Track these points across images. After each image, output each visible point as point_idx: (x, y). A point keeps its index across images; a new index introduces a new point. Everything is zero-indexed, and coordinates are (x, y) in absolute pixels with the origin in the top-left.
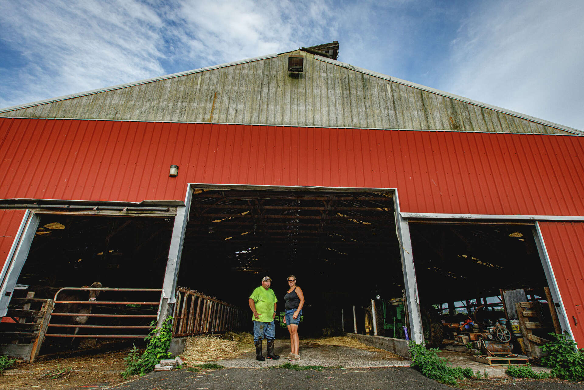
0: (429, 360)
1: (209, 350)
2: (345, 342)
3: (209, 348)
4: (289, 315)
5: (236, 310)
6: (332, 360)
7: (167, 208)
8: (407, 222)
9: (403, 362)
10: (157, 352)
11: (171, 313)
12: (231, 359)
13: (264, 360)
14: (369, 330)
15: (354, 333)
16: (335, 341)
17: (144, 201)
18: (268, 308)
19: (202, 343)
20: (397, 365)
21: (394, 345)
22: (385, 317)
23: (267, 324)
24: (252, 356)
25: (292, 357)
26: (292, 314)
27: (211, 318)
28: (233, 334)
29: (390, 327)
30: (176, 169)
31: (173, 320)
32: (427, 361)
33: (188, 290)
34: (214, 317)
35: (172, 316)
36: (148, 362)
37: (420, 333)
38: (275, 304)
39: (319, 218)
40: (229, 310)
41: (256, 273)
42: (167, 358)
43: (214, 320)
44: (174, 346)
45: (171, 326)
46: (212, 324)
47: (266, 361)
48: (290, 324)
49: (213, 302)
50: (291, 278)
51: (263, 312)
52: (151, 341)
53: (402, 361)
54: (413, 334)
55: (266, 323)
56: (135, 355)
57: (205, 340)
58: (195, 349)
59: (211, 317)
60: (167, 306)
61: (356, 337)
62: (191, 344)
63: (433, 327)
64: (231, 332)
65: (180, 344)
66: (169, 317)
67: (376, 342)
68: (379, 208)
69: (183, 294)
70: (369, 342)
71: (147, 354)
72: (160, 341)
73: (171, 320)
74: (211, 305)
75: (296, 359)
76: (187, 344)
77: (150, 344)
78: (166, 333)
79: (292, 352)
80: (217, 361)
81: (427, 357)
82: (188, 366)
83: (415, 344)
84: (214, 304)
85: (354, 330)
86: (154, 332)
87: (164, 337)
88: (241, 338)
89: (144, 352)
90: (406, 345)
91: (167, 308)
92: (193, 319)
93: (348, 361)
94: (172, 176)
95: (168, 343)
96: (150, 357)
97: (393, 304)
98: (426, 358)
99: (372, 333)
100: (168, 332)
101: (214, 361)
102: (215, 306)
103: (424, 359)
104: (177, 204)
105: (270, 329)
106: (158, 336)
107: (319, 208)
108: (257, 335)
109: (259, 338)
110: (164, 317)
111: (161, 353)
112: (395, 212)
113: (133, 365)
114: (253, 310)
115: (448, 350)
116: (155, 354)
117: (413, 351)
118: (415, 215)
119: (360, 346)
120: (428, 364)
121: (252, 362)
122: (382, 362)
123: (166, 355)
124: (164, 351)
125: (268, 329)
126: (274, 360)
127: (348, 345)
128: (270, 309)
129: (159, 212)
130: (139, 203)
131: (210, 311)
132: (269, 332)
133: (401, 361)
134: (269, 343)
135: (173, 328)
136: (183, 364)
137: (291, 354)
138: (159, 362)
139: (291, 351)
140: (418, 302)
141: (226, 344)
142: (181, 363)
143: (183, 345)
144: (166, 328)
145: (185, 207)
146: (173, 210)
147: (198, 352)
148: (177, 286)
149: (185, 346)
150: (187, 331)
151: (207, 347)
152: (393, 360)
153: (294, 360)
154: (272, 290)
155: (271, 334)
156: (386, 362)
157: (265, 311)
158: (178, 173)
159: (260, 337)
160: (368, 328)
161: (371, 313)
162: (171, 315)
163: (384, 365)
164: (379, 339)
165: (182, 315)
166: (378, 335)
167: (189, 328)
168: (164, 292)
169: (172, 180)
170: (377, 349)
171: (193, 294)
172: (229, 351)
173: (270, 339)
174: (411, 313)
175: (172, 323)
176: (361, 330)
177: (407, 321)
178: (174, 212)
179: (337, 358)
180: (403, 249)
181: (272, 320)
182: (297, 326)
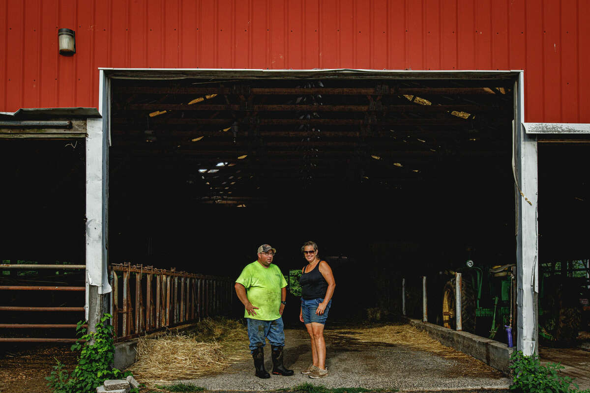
0: (541, 382)
1: (176, 358)
2: (404, 337)
3: (175, 356)
4: (309, 309)
5: (211, 281)
6: (380, 376)
7: (67, 123)
8: (536, 143)
9: (499, 381)
10: (95, 369)
11: (107, 309)
12: (213, 374)
13: (269, 377)
14: (450, 317)
15: (422, 321)
16: (387, 335)
17: (21, 110)
18: (269, 298)
19: (162, 348)
20: (486, 387)
21: (487, 350)
22: (479, 297)
23: (270, 323)
24: (248, 368)
25: (315, 373)
26: (313, 306)
27: (172, 303)
28: (211, 324)
29: (487, 313)
30: (71, 37)
31: (111, 319)
32: (538, 382)
33: (128, 267)
34: (176, 301)
35: (109, 312)
36: (84, 383)
37: (533, 339)
38: (282, 289)
39: (364, 108)
40: (199, 285)
41: (241, 206)
42: (112, 377)
43: (176, 306)
44: (121, 358)
45: (110, 329)
46: (173, 312)
47: (272, 379)
48: (310, 322)
49: (172, 277)
50: (309, 248)
51: (263, 305)
52: (83, 352)
53: (498, 378)
54: (519, 339)
55: (268, 322)
56: (61, 373)
57: (167, 344)
58: (154, 358)
59: (170, 302)
60: (99, 298)
61: (425, 328)
62: (145, 350)
63: (563, 314)
64: (206, 319)
65: (128, 353)
66: (104, 316)
67: (458, 341)
68: (487, 89)
69: (120, 274)
70: (446, 338)
71: (80, 372)
72: (97, 353)
73: (108, 321)
74: (168, 283)
75: (322, 376)
76: (139, 350)
77: (82, 357)
78: (104, 341)
79: (314, 365)
80: (192, 379)
81: (539, 377)
82: (148, 389)
83: (522, 356)
84: (174, 280)
85: (423, 317)
86: (85, 338)
87: (102, 346)
88: (225, 330)
89: (75, 369)
90: (507, 354)
91: (98, 302)
92: (143, 310)
93: (406, 380)
94: (65, 53)
95: (110, 355)
96: (86, 376)
97: (496, 275)
98: (536, 377)
99: (452, 323)
100: (107, 339)
101: (188, 379)
102: (176, 284)
103: (533, 380)
104: (84, 114)
105: (276, 331)
106: (92, 344)
107: (363, 91)
108: (254, 340)
109: (257, 345)
110: (96, 316)
111: (102, 370)
112: (513, 122)
113: (61, 387)
114: (245, 302)
115: (584, 350)
116: (92, 371)
117: (517, 367)
118: (554, 128)
119: (430, 345)
120: (538, 387)
121: (248, 381)
122: (463, 380)
123: (110, 372)
124: (106, 367)
125: (272, 330)
126: (285, 377)
127: (411, 342)
128: (273, 300)
129: (54, 131)
130: (12, 114)
131: (168, 292)
132: (274, 336)
133: (495, 378)
134: (276, 351)
135: (113, 331)
136: (139, 386)
137: (313, 367)
138: (102, 383)
139: (313, 363)
140: (537, 290)
141: (204, 350)
142: (136, 384)
143: (132, 353)
144: (103, 333)
145: (102, 119)
146: (78, 126)
147: (160, 363)
148: (109, 263)
149: (135, 354)
150: (135, 330)
151: (173, 354)
152: (483, 377)
153: (318, 378)
154: (276, 267)
155: (278, 338)
156: (470, 380)
157: (265, 303)
158: (75, 46)
159: (260, 343)
160: (446, 314)
161: (454, 290)
162: (106, 311)
163: (465, 386)
164: (464, 337)
165: (125, 308)
166: (463, 330)
167: (137, 325)
168: (89, 276)
169: (66, 62)
170: (460, 355)
171: (138, 270)
172: (209, 360)
173: (275, 346)
174: (521, 307)
175: (111, 324)
176: (436, 316)
177: (513, 318)
178: (81, 131)
179: (388, 373)
180: (521, 196)
181: (279, 317)
182: (322, 326)
